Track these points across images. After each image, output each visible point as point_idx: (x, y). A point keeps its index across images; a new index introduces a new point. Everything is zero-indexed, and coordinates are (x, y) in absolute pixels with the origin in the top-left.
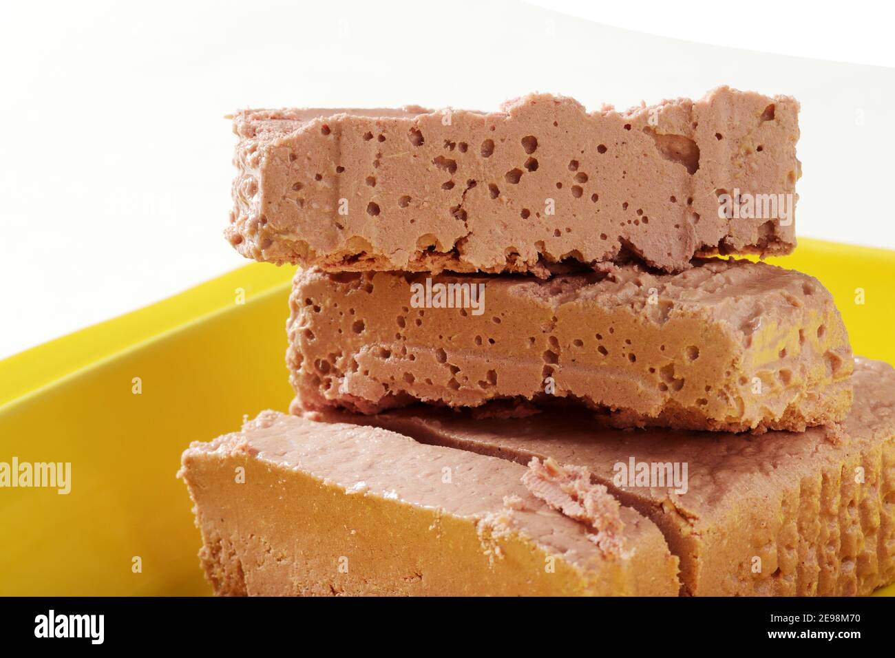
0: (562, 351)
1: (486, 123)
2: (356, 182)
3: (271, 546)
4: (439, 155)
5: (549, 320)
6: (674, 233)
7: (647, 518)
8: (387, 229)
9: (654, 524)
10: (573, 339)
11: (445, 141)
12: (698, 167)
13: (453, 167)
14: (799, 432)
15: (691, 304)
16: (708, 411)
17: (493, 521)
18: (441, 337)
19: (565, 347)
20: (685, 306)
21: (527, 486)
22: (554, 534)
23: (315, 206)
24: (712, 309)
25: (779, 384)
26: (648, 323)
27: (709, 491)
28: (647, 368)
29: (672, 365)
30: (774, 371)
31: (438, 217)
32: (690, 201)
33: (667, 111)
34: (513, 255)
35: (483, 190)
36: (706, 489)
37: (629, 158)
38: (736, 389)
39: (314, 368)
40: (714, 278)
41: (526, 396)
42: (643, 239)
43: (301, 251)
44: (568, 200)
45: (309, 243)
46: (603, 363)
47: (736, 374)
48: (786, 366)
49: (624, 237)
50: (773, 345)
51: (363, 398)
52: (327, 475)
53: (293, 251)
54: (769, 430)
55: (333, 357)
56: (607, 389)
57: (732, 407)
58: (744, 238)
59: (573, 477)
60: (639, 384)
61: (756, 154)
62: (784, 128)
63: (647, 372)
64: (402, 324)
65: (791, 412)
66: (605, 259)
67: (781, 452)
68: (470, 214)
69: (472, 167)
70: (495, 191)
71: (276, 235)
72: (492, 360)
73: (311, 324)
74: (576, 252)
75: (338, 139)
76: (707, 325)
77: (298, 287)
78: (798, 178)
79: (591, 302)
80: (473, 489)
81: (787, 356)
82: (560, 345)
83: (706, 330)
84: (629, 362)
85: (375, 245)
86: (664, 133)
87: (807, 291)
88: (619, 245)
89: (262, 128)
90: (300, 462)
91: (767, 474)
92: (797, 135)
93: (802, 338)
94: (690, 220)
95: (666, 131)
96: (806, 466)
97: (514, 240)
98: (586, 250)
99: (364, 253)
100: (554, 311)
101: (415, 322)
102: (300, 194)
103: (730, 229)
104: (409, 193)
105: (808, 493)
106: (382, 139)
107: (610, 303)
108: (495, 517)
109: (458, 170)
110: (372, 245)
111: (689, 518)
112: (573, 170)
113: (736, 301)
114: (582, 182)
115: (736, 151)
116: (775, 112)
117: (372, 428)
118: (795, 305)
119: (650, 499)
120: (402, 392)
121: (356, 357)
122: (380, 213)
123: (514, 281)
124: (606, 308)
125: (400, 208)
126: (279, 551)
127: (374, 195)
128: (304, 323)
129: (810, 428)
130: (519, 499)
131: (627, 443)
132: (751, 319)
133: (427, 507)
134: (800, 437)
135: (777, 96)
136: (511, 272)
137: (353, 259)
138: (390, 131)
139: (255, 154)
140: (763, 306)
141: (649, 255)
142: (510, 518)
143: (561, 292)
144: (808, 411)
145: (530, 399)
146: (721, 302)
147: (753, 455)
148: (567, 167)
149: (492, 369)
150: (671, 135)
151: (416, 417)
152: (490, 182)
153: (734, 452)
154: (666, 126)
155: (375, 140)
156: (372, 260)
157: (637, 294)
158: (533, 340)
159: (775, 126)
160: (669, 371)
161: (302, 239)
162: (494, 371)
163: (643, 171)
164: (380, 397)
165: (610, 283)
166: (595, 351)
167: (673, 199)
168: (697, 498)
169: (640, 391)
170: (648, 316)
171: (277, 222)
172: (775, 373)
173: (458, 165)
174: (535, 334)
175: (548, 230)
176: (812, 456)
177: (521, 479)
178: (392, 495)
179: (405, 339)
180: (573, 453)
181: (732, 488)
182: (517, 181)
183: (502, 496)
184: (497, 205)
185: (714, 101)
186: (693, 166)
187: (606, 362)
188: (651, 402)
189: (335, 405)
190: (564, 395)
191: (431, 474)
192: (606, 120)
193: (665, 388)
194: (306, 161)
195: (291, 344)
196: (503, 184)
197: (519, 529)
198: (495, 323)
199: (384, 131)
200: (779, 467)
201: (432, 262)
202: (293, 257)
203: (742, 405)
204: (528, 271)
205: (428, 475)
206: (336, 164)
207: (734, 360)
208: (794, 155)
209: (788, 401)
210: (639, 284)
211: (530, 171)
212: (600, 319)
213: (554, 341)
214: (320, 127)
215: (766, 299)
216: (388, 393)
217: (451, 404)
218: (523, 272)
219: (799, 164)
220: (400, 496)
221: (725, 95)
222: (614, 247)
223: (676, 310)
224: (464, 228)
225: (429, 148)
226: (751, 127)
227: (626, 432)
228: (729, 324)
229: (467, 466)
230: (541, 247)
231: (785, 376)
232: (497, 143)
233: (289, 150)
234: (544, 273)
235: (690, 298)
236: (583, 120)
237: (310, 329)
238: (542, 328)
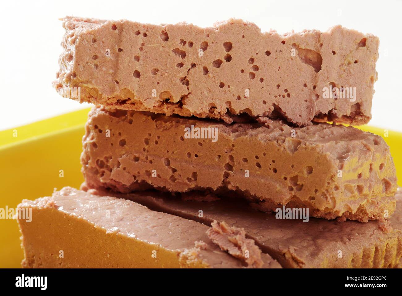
0: (235, 164)
1: (204, 32)
2: (128, 58)
3: (62, 261)
4: (177, 47)
5: (230, 146)
6: (304, 104)
7: (276, 260)
8: (144, 86)
9: (280, 264)
10: (243, 158)
11: (181, 40)
12: (320, 69)
13: (184, 55)
14: (364, 222)
15: (311, 142)
16: (315, 204)
17: (188, 253)
18: (168, 152)
19: (237, 162)
20: (307, 143)
21: (209, 237)
22: (223, 264)
23: (104, 69)
24: (323, 146)
25: (356, 193)
26: (286, 152)
27: (312, 249)
28: (283, 177)
29: (297, 176)
30: (354, 185)
31: (173, 82)
32: (315, 87)
33: (306, 36)
34: (213, 108)
35: (199, 69)
36: (310, 248)
37: (282, 59)
38: (332, 192)
39: (96, 164)
40: (325, 131)
41: (213, 188)
42: (286, 106)
43: (94, 94)
44: (247, 80)
45: (99, 90)
46: (258, 172)
47: (333, 184)
48: (361, 184)
49: (276, 104)
50: (355, 170)
51: (121, 183)
52: (97, 222)
53: (89, 94)
54: (348, 220)
55: (107, 159)
56: (259, 187)
57: (329, 202)
58: (343, 111)
59: (236, 233)
60: (278, 186)
61: (353, 65)
62: (370, 51)
63: (282, 179)
64: (147, 142)
65: (361, 210)
66: (264, 115)
67: (353, 232)
68: (190, 82)
69: (194, 56)
70: (206, 71)
71: (81, 83)
72: (195, 167)
73: (96, 139)
74: (248, 109)
75: (121, 33)
76: (319, 155)
77: (91, 118)
78: (375, 81)
79: (254, 138)
80: (179, 236)
81: (362, 177)
82: (235, 161)
83: (318, 158)
84: (273, 173)
85: (136, 95)
86: (303, 48)
87: (376, 143)
88: (272, 108)
89: (78, 25)
90: (82, 214)
91: (345, 243)
92: (377, 57)
93: (371, 169)
94: (314, 98)
95: (305, 47)
96: (367, 241)
97: (214, 99)
98: (254, 109)
99: (129, 99)
100: (233, 141)
101: (154, 142)
102: (96, 61)
103: (335, 105)
104: (157, 67)
105: (367, 257)
106: (145, 35)
107: (265, 139)
108: (190, 251)
109: (186, 56)
110: (134, 94)
111: (299, 263)
112: (251, 63)
113: (336, 143)
114: (255, 71)
115: (343, 62)
116: (366, 42)
117: (125, 200)
118: (369, 149)
119: (278, 250)
120: (143, 181)
121: (120, 159)
122: (141, 77)
123: (212, 123)
124: (262, 142)
125: (152, 75)
126: (66, 264)
127: (138, 66)
128: (92, 139)
129: (370, 220)
130: (204, 243)
131: (267, 220)
132: (344, 154)
133: (151, 243)
134: (365, 225)
135: (368, 34)
136: (211, 118)
137: (123, 102)
138: (150, 31)
139: (73, 38)
140: (351, 148)
141: (289, 115)
142: (197, 253)
143: (238, 131)
144: (371, 211)
145: (215, 190)
146: (328, 143)
147: (337, 232)
148: (248, 61)
149: (195, 172)
150: (307, 49)
151: (150, 196)
152: (203, 65)
153: (326, 230)
154: (305, 44)
155: (141, 36)
156: (133, 104)
157: (281, 135)
158: (219, 156)
159: (365, 50)
160: (295, 179)
161: (95, 87)
162: (196, 173)
163: (290, 68)
164: (131, 183)
165: (266, 128)
166: (254, 165)
167: (305, 85)
168: (305, 252)
169: (277, 190)
170: (286, 148)
171: (82, 76)
172: (354, 186)
173: (187, 54)
174: (221, 153)
175: (233, 95)
176: (370, 236)
177: (206, 232)
178: (132, 235)
179: (148, 151)
180: (237, 222)
181: (325, 249)
182: (219, 67)
183: (194, 241)
184: (206, 78)
185: (333, 33)
186: (318, 68)
187: (260, 172)
188: (284, 197)
189: (106, 186)
190: (234, 189)
191: (155, 226)
192: (271, 38)
193: (291, 189)
194: (101, 43)
195: (84, 150)
196: (211, 67)
197: (203, 259)
198: (199, 146)
199: (147, 31)
200: (352, 240)
201: (167, 108)
202: (89, 97)
203: (335, 202)
204: (220, 118)
205: (154, 227)
206: (118, 47)
207: (332, 176)
208: (375, 67)
209: (360, 203)
210: (282, 130)
211: (226, 61)
212: (258, 147)
213: (231, 158)
214: (111, 25)
215: (353, 144)
216: (135, 181)
217: (170, 190)
218: (217, 119)
219: (377, 74)
220: (136, 237)
221: (339, 30)
222: (270, 109)
223: (302, 145)
224: (187, 90)
225: (171, 43)
226: (352, 49)
227: (267, 214)
228: (332, 156)
229: (176, 224)
230: (229, 105)
231: (360, 189)
232: (210, 44)
233: (93, 37)
234: (229, 120)
235: (310, 139)
236: (259, 36)
237: (96, 142)
238: (225, 150)
